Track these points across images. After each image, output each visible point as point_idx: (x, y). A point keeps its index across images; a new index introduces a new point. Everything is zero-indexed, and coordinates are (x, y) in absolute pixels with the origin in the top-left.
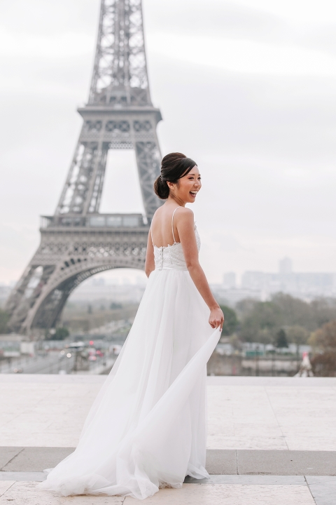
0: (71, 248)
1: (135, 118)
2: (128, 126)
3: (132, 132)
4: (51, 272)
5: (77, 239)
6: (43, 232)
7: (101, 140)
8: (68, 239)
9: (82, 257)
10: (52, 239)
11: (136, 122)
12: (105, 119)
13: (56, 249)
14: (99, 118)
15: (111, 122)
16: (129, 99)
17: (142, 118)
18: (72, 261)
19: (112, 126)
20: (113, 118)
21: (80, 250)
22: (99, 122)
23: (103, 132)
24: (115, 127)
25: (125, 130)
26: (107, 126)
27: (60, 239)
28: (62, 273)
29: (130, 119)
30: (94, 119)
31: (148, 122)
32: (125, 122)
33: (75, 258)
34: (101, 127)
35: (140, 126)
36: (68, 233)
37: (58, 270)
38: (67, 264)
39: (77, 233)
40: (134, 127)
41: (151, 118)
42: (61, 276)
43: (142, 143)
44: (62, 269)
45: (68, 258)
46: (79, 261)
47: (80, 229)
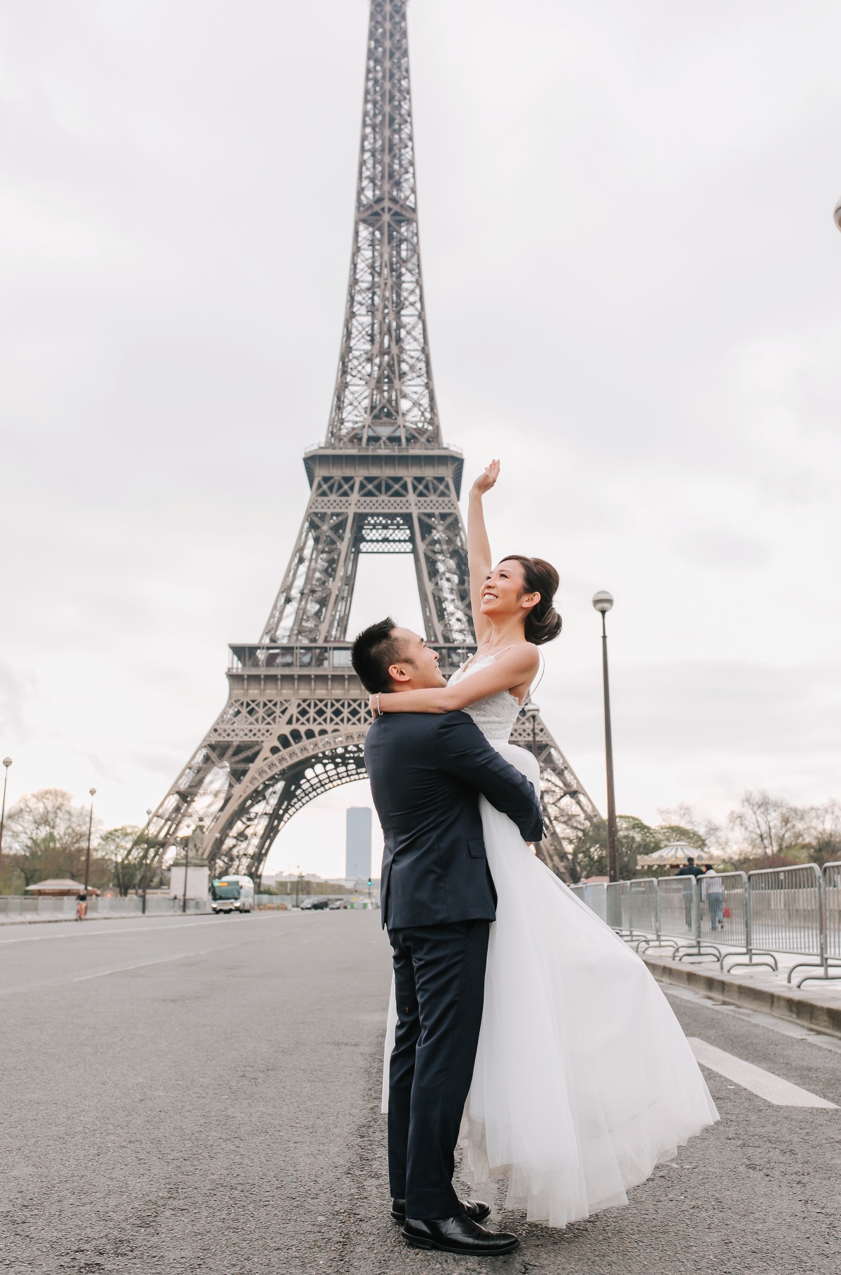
0: (293, 711)
1: (416, 472)
2: (405, 487)
3: (412, 496)
4: (251, 759)
5: (304, 692)
6: (234, 678)
7: (351, 511)
8: (287, 692)
9: (316, 729)
10: (254, 692)
11: (419, 480)
12: (359, 474)
13: (261, 712)
14: (348, 472)
15: (370, 479)
16: (404, 440)
17: (429, 473)
18: (296, 735)
19: (373, 487)
20: (374, 472)
21: (312, 712)
22: (347, 479)
23: (355, 496)
24: (378, 488)
25: (397, 494)
26: (362, 486)
27: (271, 692)
28: (274, 758)
29: (408, 474)
30: (337, 473)
31: (441, 480)
32: (397, 480)
33: (302, 729)
34: (352, 488)
35: (427, 487)
36: (288, 679)
37: (265, 752)
38: (284, 741)
39: (305, 679)
40: (415, 488)
41: (446, 472)
42: (271, 766)
43: (430, 516)
44: (274, 750)
45: (286, 730)
46: (310, 734)
47: (313, 671)
